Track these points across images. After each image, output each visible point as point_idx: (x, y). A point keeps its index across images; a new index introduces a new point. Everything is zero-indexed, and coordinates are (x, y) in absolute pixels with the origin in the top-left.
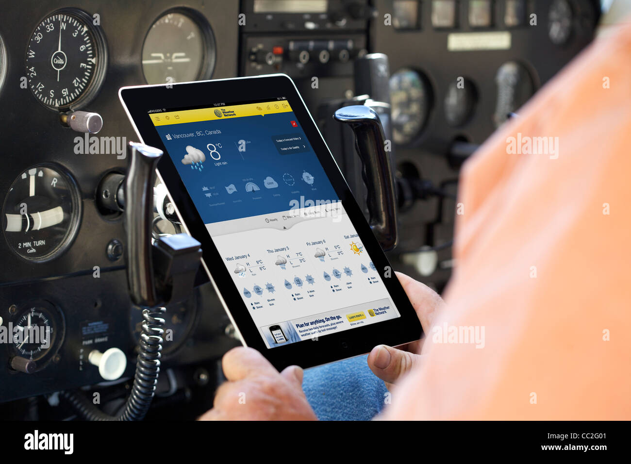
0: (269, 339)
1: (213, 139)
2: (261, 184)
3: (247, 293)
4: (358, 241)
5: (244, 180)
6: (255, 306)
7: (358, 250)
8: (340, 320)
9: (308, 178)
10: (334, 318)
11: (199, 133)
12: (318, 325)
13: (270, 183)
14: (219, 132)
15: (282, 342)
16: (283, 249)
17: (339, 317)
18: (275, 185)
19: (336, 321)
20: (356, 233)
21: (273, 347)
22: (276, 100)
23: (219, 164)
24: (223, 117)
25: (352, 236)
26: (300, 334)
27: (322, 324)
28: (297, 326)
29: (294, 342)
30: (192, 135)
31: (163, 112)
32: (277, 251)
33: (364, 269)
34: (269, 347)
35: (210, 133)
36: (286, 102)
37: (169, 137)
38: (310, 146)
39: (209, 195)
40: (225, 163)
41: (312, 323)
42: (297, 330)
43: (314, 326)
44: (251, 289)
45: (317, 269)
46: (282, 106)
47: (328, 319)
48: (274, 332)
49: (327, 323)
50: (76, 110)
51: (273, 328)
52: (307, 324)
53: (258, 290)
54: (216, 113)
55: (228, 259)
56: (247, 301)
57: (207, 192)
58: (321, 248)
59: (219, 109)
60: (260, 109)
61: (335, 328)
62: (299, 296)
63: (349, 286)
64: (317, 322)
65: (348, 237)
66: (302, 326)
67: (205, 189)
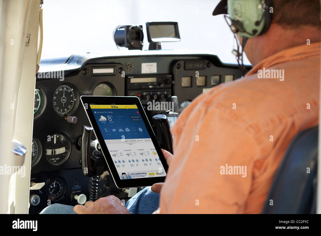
0: (122, 177)
1: (110, 115)
2: (124, 130)
3: (116, 162)
4: (155, 151)
5: (119, 128)
6: (118, 166)
7: (155, 154)
8: (146, 174)
9: (141, 130)
10: (144, 173)
11: (105, 112)
12: (138, 175)
13: (127, 130)
14: (112, 112)
15: (125, 178)
16: (129, 150)
17: (146, 173)
18: (129, 131)
19: (145, 174)
20: (155, 148)
21: (122, 179)
22: (132, 104)
23: (111, 122)
24: (114, 108)
25: (154, 149)
26: (132, 177)
27: (140, 175)
28: (131, 174)
29: (130, 179)
30: (103, 112)
31: (94, 105)
32: (127, 151)
33: (156, 160)
34: (121, 179)
35: (109, 112)
36: (136, 106)
37: (95, 112)
38: (142, 120)
39: (106, 131)
40: (113, 122)
41: (136, 174)
42: (131, 175)
43: (137, 175)
44: (117, 161)
45: (140, 158)
46: (135, 107)
47: (142, 174)
48: (123, 175)
49: (141, 175)
50: (69, 116)
51: (123, 174)
52: (135, 174)
53: (119, 162)
54: (112, 107)
55: (111, 151)
56: (115, 165)
57: (106, 130)
58: (142, 152)
59: (113, 105)
60: (126, 107)
61: (144, 176)
62: (133, 165)
63: (150, 164)
64: (138, 174)
65: (152, 149)
66: (133, 174)
67: (106, 129)
